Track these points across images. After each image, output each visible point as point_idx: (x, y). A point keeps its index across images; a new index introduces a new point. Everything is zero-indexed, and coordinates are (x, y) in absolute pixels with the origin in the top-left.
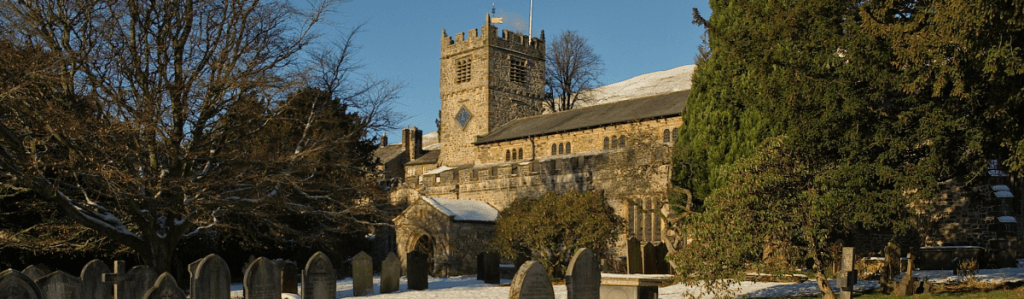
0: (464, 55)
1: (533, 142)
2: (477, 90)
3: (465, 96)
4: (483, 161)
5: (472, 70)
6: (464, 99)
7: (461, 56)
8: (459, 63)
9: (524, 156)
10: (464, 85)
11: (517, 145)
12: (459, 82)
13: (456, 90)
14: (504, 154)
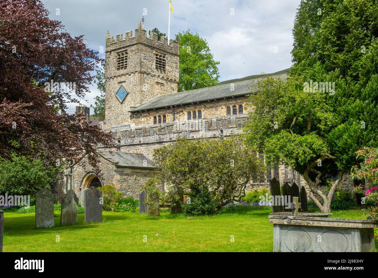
0: (123, 50)
1: (174, 111)
2: (132, 74)
3: (123, 79)
4: (136, 124)
5: (128, 60)
6: (122, 80)
7: (120, 51)
8: (119, 56)
9: (167, 121)
10: (122, 71)
11: (161, 113)
12: (118, 69)
13: (116, 75)
14: (152, 118)
